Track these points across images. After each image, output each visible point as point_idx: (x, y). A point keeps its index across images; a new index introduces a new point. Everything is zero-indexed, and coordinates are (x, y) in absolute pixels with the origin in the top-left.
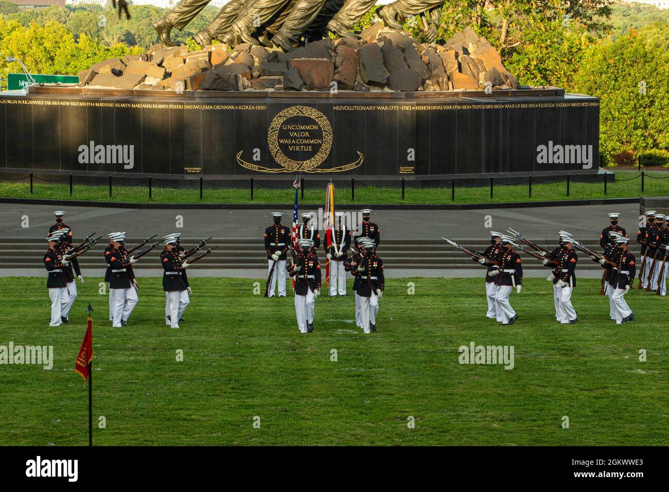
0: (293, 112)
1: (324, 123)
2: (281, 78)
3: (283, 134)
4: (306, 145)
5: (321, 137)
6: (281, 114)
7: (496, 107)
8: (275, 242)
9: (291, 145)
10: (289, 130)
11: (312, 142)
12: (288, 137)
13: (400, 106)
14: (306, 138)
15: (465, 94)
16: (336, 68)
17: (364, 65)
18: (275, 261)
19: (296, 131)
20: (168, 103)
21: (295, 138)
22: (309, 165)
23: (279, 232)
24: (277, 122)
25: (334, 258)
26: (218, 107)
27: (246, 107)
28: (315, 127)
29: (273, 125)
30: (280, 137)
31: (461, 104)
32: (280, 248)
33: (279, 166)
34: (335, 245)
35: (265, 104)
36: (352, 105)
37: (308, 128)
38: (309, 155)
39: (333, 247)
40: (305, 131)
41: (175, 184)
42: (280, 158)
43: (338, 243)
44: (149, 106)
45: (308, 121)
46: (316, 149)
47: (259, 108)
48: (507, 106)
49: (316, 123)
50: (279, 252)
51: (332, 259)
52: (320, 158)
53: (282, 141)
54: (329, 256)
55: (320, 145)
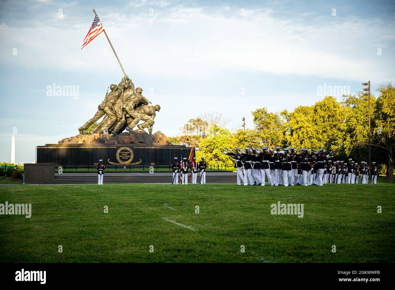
0: (123, 148)
1: (131, 151)
2: (116, 141)
3: (120, 154)
4: (126, 157)
5: (130, 155)
6: (120, 149)
7: (173, 148)
8: (175, 167)
9: (122, 157)
10: (122, 153)
11: (128, 156)
12: (122, 155)
13: (151, 147)
14: (126, 155)
15: (164, 145)
16: (131, 138)
17: (138, 138)
18: (176, 173)
19: (124, 154)
20: (89, 146)
21: (124, 155)
22: (127, 163)
23: (177, 164)
24: (119, 151)
25: (194, 172)
26: (103, 147)
27: (111, 147)
28: (129, 153)
29: (118, 152)
30: (119, 155)
31: (163, 147)
32: (177, 169)
33: (119, 163)
34: (194, 168)
35: (116, 146)
36: (138, 147)
37: (127, 153)
38: (127, 160)
39: (193, 169)
40: (126, 153)
41: (92, 168)
42: (120, 161)
43: (195, 167)
44: (84, 147)
45: (127, 151)
46: (129, 158)
47: (114, 147)
48: (175, 148)
49: (129, 152)
50: (177, 170)
51: (193, 172)
52: (130, 160)
53: (120, 156)
54: (192, 171)
55: (130, 157)
